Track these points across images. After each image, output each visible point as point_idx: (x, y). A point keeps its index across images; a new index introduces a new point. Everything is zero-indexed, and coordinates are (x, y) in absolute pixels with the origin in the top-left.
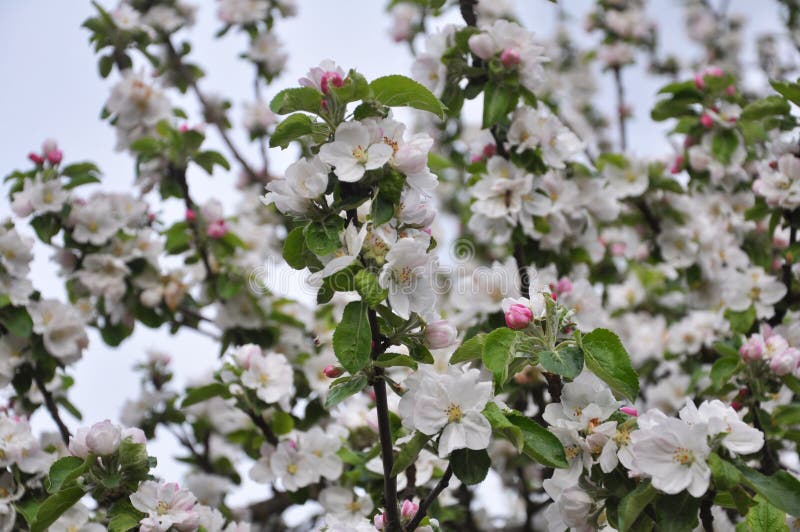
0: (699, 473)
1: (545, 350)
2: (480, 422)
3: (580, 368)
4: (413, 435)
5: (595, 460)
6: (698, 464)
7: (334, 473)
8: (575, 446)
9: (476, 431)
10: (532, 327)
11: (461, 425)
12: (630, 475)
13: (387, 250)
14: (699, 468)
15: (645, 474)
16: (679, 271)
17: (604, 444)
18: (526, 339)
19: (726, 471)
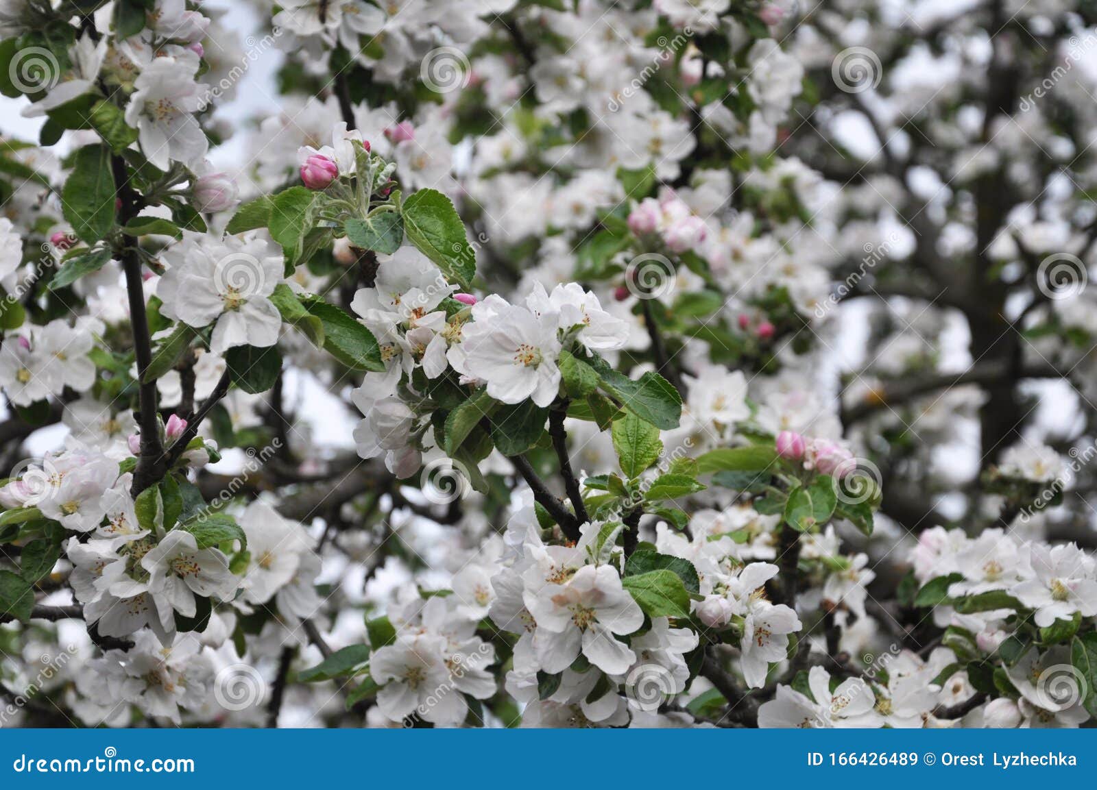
0: (547, 376)
1: (355, 217)
2: (267, 311)
3: (398, 242)
4: (176, 327)
5: (417, 361)
6: (546, 364)
7: (83, 382)
8: (393, 344)
9: (262, 323)
10: (336, 186)
11: (241, 314)
12: (462, 381)
13: (138, 73)
14: (547, 371)
15: (480, 379)
16: (561, 117)
17: (429, 341)
18: (328, 203)
19: (581, 373)
